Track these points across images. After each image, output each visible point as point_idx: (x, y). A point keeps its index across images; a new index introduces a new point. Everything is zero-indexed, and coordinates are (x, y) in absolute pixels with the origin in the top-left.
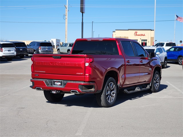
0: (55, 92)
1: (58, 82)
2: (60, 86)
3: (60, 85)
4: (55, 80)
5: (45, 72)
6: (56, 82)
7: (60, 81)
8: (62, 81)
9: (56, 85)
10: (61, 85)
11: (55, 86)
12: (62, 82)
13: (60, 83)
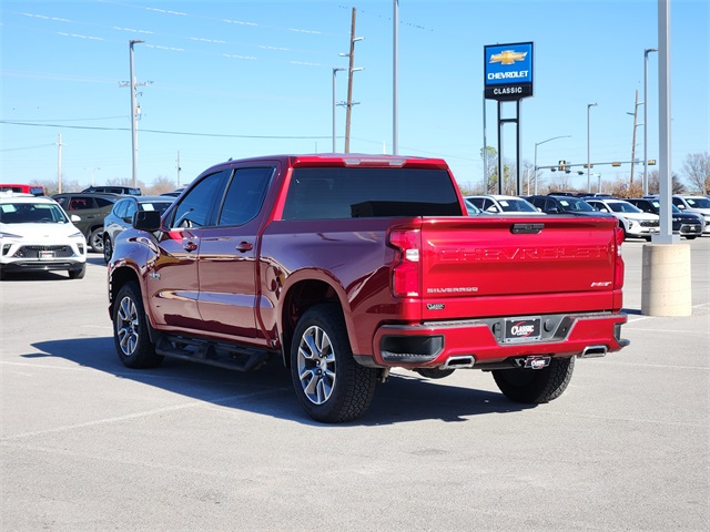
0: (542, 362)
1: (522, 325)
2: (533, 339)
3: (531, 334)
4: (513, 319)
5: (475, 289)
6: (515, 324)
7: (533, 318)
8: (540, 317)
9: (516, 336)
10: (535, 333)
11: (513, 341)
12: (538, 321)
13: (530, 329)
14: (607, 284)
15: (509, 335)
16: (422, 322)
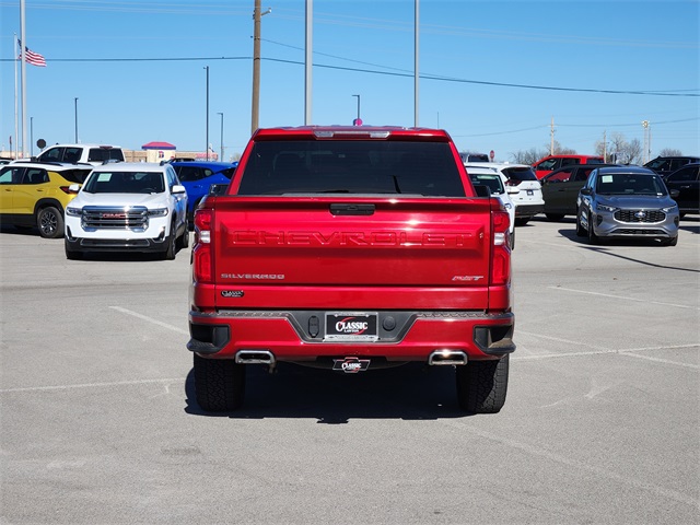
1: (351, 321)
4: (337, 314)
5: (281, 277)
6: (340, 318)
7: (367, 314)
8: (377, 313)
9: (342, 333)
10: (370, 331)
11: (338, 338)
12: (373, 318)
13: (362, 326)
14: (477, 278)
15: (332, 331)
16: (217, 309)
